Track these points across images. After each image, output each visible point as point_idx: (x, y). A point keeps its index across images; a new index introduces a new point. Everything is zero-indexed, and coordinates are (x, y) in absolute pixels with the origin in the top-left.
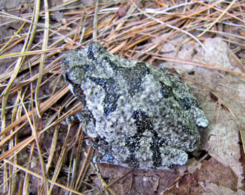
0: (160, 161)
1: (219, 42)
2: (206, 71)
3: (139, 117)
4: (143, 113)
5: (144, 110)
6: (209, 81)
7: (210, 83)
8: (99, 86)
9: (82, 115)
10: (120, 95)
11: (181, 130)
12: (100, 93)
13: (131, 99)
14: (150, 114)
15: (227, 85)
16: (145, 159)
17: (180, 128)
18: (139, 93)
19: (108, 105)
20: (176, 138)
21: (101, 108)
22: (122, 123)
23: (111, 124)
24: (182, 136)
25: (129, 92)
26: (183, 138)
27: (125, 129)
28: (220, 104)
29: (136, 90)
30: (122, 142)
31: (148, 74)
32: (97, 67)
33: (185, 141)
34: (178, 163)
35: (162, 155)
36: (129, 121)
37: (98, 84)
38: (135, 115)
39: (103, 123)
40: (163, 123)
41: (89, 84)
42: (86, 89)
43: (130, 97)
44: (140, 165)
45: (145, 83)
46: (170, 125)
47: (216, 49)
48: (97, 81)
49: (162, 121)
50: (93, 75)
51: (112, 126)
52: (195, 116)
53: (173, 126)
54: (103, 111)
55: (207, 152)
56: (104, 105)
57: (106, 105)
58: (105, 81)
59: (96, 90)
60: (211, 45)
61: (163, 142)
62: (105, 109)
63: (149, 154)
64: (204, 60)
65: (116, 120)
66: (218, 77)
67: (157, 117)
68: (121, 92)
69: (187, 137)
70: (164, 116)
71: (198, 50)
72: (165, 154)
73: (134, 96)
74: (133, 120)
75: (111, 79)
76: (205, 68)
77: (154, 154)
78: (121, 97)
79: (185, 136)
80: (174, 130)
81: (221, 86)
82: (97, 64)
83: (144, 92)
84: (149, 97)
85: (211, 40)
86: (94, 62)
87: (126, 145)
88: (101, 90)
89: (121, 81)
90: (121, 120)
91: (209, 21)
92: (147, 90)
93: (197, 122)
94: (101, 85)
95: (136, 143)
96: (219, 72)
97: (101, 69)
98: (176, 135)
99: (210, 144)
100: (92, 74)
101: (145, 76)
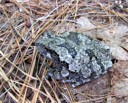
0: (104, 68)
1: (84, 18)
2: (87, 32)
3: (88, 52)
4: (89, 50)
5: (89, 48)
6: (92, 35)
7: (93, 36)
8: (63, 48)
9: (51, 72)
10: (74, 47)
11: (104, 51)
12: (64, 51)
13: (80, 47)
14: (92, 49)
15: (101, 33)
16: (98, 70)
17: (103, 51)
18: (81, 43)
19: (72, 53)
20: (104, 56)
21: (70, 56)
22: (83, 58)
23: (78, 61)
24: (105, 54)
25: (77, 45)
26: (106, 55)
27: (85, 60)
28: (105, 40)
29: (79, 43)
30: (85, 68)
31: (78, 34)
32: (56, 40)
33: (107, 56)
34: (110, 66)
35: (104, 65)
36: (85, 55)
37: (62, 47)
38: (86, 52)
39: (73, 63)
40: (97, 51)
41: (59, 49)
42: (58, 51)
43: (79, 46)
44: (97, 75)
45: (80, 38)
46: (100, 51)
47: (84, 22)
48: (61, 46)
49: (97, 50)
50: (58, 44)
51: (79, 62)
52: (103, 46)
53: (101, 51)
54: (71, 57)
55: (115, 59)
56: (71, 54)
57: (72, 54)
58: (65, 44)
59: (62, 50)
60: (81, 21)
61: (100, 60)
62: (72, 55)
63: (99, 67)
64: (83, 28)
65: (80, 58)
66: (94, 32)
67: (94, 49)
68: (74, 46)
69: (107, 54)
70: (96, 48)
71: (76, 26)
72: (105, 64)
73: (80, 45)
74: (87, 54)
75: (65, 43)
76: (86, 31)
77: (101, 66)
78: (76, 48)
79: (107, 53)
80: (102, 52)
81: (99, 34)
82: (55, 39)
83: (83, 42)
84: (86, 43)
85: (79, 19)
86: (53, 39)
87: (88, 68)
88: (65, 49)
89: (71, 42)
90: (82, 56)
91: (72, 12)
92: (83, 41)
93: (105, 48)
94: (64, 47)
95: (91, 65)
96: (93, 30)
97: (58, 41)
98: (103, 55)
99: (114, 56)
100: (56, 44)
101: (78, 36)
